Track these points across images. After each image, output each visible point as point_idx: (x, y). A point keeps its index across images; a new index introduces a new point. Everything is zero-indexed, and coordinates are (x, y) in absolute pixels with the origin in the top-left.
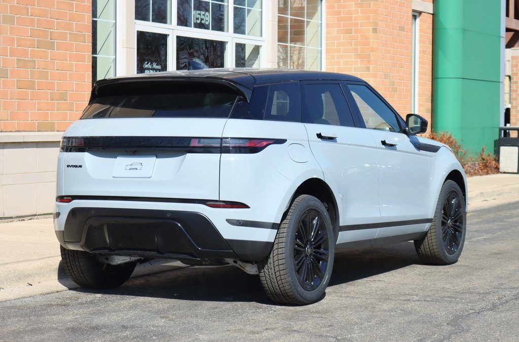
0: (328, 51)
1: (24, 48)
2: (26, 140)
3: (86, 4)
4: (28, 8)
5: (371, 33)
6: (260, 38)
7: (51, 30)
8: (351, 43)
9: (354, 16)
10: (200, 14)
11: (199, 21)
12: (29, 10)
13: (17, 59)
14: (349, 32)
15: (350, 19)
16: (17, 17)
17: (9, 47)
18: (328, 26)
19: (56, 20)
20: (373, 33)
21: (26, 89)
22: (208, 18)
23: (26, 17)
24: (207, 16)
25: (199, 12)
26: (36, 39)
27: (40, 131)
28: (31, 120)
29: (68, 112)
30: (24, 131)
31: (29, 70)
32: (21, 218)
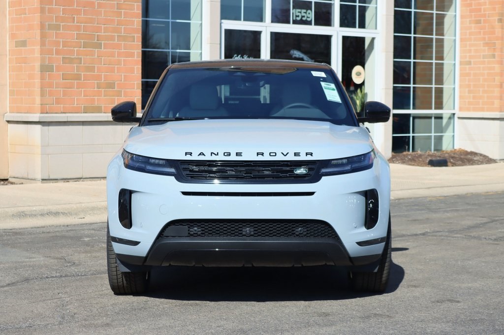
0: (462, 40)
1: (70, 48)
2: (69, 120)
3: (135, 11)
4: (74, 17)
5: (497, 23)
6: (375, 31)
7: (98, 34)
8: (480, 32)
9: (483, 7)
10: (300, 12)
11: (298, 19)
12: (75, 18)
13: (63, 58)
14: (478, 22)
15: (480, 10)
16: (62, 25)
17: (54, 48)
18: (462, 17)
19: (103, 26)
20: (498, 22)
21: (72, 80)
22: (311, 15)
23: (72, 24)
24: (309, 13)
25: (300, 10)
26: (82, 41)
27: (86, 113)
28: (77, 105)
29: (116, 98)
30: (69, 113)
31: (75, 65)
32: (66, 180)
